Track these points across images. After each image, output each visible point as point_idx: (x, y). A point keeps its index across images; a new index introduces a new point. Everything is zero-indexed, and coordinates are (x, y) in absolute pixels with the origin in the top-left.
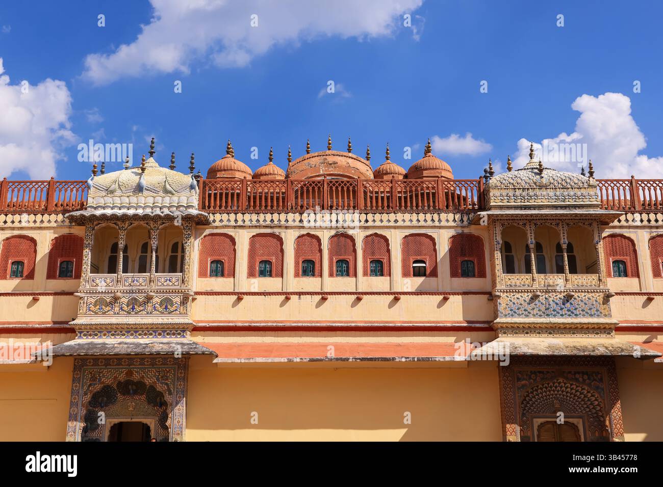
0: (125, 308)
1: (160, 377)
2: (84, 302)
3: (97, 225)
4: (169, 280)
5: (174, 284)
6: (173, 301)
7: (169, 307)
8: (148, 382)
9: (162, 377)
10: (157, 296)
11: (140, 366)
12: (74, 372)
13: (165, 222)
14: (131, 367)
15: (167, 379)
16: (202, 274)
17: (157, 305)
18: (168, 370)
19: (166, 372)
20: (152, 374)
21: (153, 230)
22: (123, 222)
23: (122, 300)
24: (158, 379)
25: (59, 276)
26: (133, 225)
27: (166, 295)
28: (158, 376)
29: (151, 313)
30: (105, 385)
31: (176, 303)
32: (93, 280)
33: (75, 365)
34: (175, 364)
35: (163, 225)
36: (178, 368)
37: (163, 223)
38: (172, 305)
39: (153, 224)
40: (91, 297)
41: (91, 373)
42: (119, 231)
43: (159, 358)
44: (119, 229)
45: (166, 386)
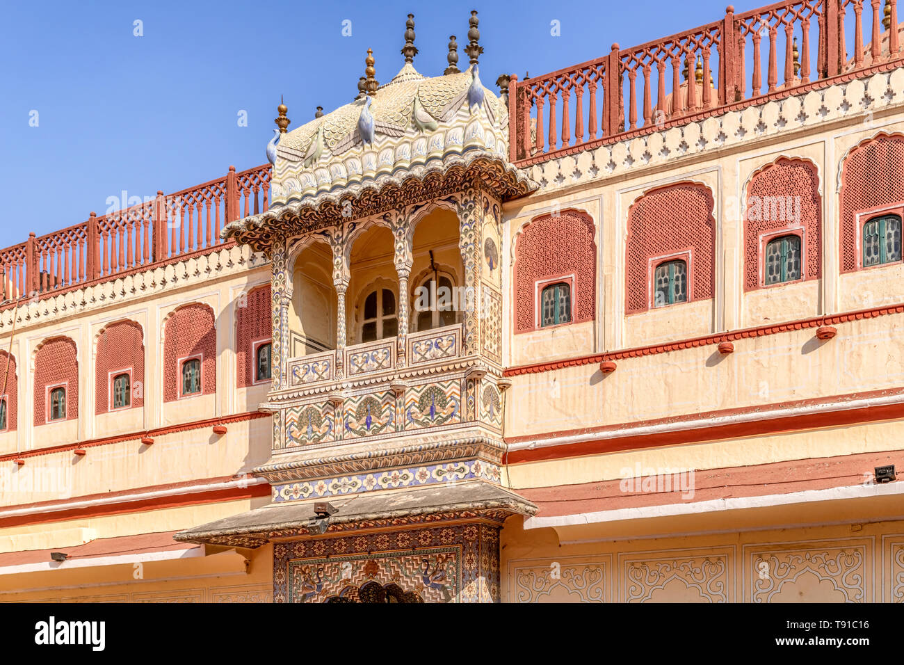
0: (356, 425)
1: (429, 573)
2: (280, 421)
3: (292, 245)
4: (437, 346)
5: (445, 352)
6: (444, 393)
7: (438, 408)
8: (408, 586)
9: (434, 573)
10: (412, 388)
11: (390, 552)
12: (275, 571)
13: (419, 204)
14: (373, 554)
15: (443, 578)
16: (524, 324)
17: (414, 409)
18: (444, 556)
19: (440, 561)
20: (414, 569)
21: (396, 229)
22: (338, 225)
23: (347, 407)
24: (426, 580)
25: (258, 378)
26: (357, 228)
27: (431, 382)
28: (426, 570)
29: (403, 429)
30: (328, 595)
31: (452, 398)
32: (294, 372)
33: (275, 556)
34: (458, 542)
35: (417, 213)
36: (464, 549)
37: (417, 208)
38: (443, 404)
39: (397, 216)
40: (292, 408)
41: (304, 573)
42: (332, 248)
43: (425, 530)
44: (333, 243)
45: (442, 593)
